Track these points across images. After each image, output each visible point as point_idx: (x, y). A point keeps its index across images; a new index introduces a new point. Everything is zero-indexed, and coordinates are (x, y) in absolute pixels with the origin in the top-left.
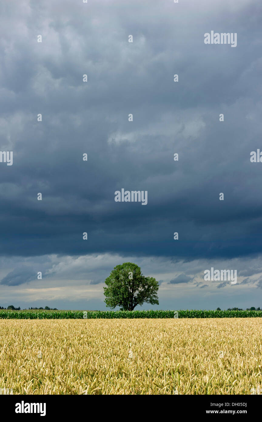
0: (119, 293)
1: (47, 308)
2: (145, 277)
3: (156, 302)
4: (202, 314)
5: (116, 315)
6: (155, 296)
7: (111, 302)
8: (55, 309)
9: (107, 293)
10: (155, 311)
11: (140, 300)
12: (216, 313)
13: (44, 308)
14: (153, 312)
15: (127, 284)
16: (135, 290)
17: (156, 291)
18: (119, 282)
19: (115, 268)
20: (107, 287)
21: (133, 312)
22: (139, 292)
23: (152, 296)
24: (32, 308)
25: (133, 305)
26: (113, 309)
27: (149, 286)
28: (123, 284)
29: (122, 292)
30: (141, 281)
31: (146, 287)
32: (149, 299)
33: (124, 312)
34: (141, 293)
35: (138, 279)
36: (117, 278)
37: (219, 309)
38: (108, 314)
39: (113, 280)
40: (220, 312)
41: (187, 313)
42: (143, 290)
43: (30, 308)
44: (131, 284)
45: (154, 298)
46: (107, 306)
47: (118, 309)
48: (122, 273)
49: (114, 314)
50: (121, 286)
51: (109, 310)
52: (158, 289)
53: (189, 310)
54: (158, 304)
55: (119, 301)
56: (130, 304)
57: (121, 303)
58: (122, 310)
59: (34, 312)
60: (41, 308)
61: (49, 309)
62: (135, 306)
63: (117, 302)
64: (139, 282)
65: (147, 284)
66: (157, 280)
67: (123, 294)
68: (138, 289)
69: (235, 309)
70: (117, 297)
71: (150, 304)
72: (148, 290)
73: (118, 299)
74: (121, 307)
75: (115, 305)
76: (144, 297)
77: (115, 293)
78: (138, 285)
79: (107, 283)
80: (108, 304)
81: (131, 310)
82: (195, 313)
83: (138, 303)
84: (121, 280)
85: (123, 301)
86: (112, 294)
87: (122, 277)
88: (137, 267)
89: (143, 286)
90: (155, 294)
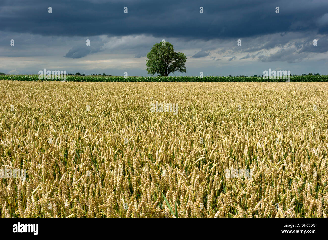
0: (157, 64)
1: (104, 75)
2: (177, 53)
3: (185, 71)
4: (218, 79)
5: (155, 79)
6: (184, 67)
7: (152, 70)
8: (110, 75)
9: (148, 64)
10: (183, 77)
11: (172, 69)
12: (228, 78)
13: (102, 74)
14: (182, 78)
15: (163, 58)
16: (169, 62)
17: (184, 63)
18: (157, 56)
19: (154, 46)
20: (148, 59)
21: (167, 77)
22: (172, 64)
23: (181, 66)
24: (93, 75)
25: (168, 73)
26: (152, 75)
27: (180, 59)
28: (160, 57)
29: (159, 63)
30: (173, 56)
31: (177, 60)
32: (179, 68)
33: (160, 77)
34: (174, 64)
35: (171, 54)
36: (156, 53)
37: (230, 76)
38: (149, 79)
39: (153, 55)
40: (231, 78)
41: (207, 78)
42: (175, 62)
43: (92, 75)
44: (166, 57)
45: (183, 68)
46: (148, 74)
47: (156, 76)
48: (159, 49)
49: (153, 79)
50: (159, 59)
51: (150, 76)
52: (186, 61)
53: (208, 77)
54: (186, 72)
55: (158, 70)
56: (165, 72)
57: (158, 71)
58: (159, 76)
59: (95, 77)
60: (100, 75)
61: (106, 75)
62: (169, 73)
63: (155, 70)
64: (172, 56)
65: (177, 58)
66: (185, 55)
67: (160, 65)
68: (171, 61)
69: (242, 76)
70: (156, 66)
71: (180, 72)
72: (178, 62)
73: (157, 68)
74: (159, 75)
75: (154, 73)
76: (175, 67)
77: (154, 64)
78: (171, 58)
79: (148, 57)
80: (149, 72)
81: (166, 76)
82: (212, 78)
83: (171, 72)
84: (159, 55)
85: (160, 70)
86: (152, 65)
87: (159, 52)
88: (171, 45)
89: (175, 59)
90: (184, 65)
